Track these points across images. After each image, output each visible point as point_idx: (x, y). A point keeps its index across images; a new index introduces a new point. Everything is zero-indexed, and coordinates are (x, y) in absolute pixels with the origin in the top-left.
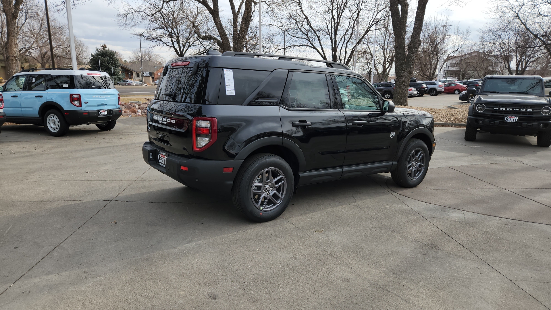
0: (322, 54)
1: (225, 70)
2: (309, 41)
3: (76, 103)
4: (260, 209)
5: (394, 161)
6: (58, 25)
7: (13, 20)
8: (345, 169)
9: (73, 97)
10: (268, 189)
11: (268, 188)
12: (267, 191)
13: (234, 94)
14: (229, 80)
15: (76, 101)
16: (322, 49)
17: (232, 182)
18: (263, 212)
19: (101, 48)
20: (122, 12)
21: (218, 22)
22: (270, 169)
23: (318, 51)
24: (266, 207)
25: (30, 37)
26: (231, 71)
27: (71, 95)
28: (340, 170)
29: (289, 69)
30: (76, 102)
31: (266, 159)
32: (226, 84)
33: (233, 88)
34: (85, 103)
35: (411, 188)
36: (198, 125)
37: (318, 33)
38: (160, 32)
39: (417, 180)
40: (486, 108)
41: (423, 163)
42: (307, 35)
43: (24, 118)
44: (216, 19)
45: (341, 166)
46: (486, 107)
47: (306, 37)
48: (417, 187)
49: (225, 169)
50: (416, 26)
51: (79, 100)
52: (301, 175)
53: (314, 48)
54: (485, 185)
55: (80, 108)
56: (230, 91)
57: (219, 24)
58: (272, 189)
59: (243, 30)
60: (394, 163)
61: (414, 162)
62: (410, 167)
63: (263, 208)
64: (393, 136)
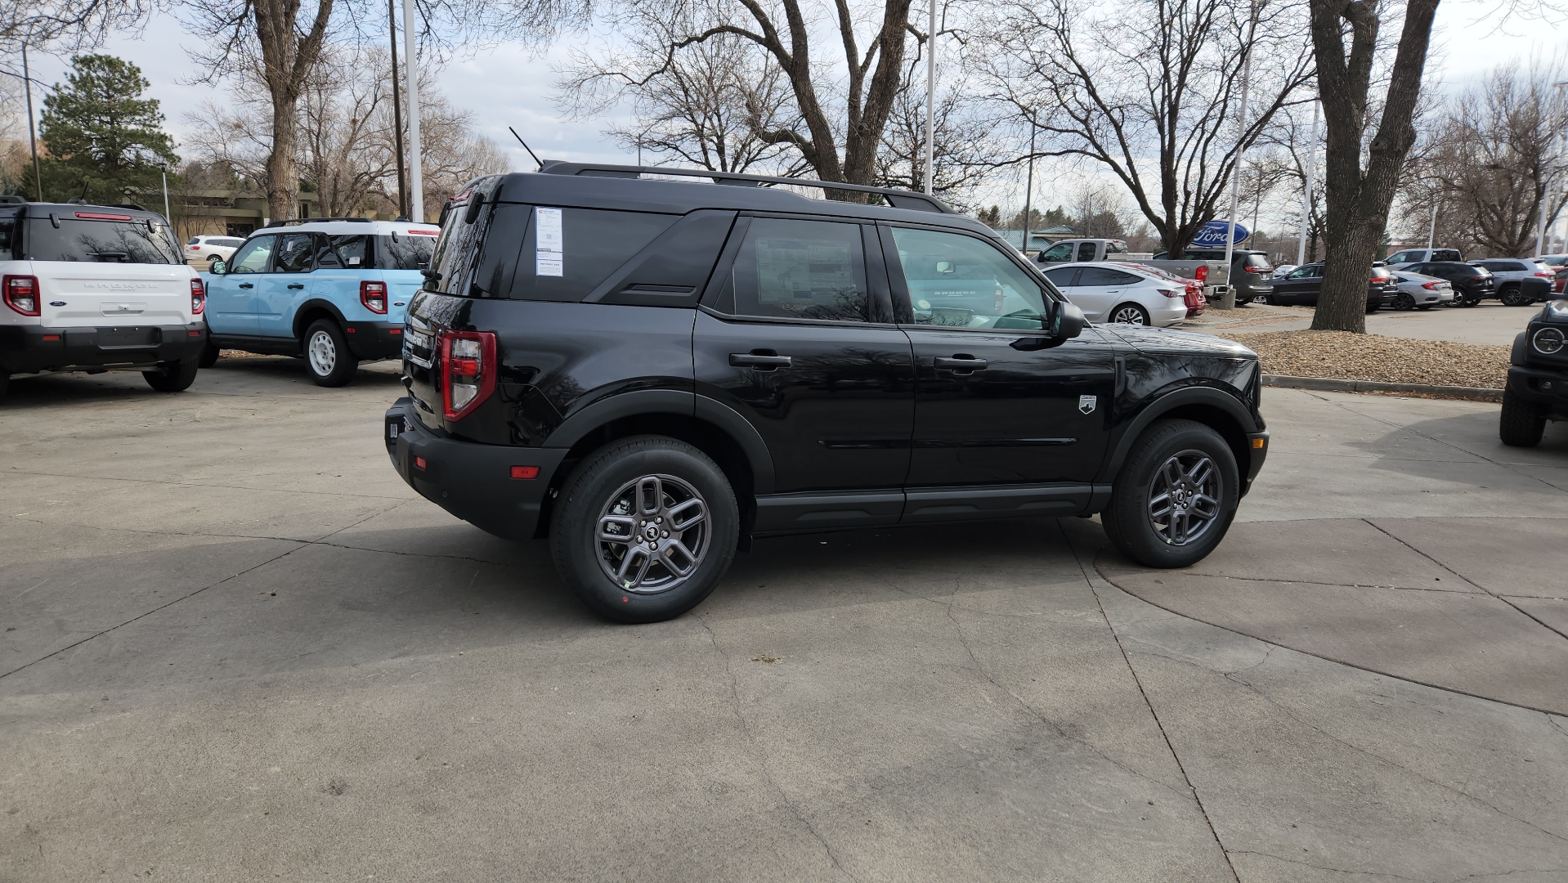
0: (1129, 175)
1: (538, 209)
2: (1091, 139)
3: (376, 304)
4: (624, 585)
5: (1100, 482)
6: (448, 114)
7: (287, 102)
8: (912, 496)
9: (368, 289)
10: (653, 534)
11: (653, 531)
12: (647, 537)
13: (560, 274)
14: (549, 236)
15: (375, 298)
16: (1130, 163)
17: (537, 507)
18: (632, 595)
21: (804, 94)
22: (658, 480)
23: (1116, 168)
24: (643, 583)
25: (384, 146)
26: (558, 212)
27: (364, 284)
28: (898, 496)
29: (739, 210)
30: (375, 302)
31: (641, 450)
32: (539, 245)
33: (560, 257)
34: (396, 304)
35: (1165, 570)
36: (456, 352)
37: (1116, 114)
39: (1188, 547)
40: (1564, 342)
41: (1215, 497)
42: (1085, 122)
43: (263, 339)
44: (801, 84)
45: (902, 487)
46: (1565, 339)
47: (1081, 127)
48: (1193, 567)
49: (516, 472)
50: (1398, 86)
51: (382, 296)
52: (761, 501)
53: (1106, 158)
54: (1437, 579)
55: (382, 318)
56: (550, 262)
57: (807, 98)
58: (665, 534)
59: (874, 114)
60: (1098, 489)
61: (1179, 491)
62: (1164, 504)
63: (633, 583)
64: (1091, 409)
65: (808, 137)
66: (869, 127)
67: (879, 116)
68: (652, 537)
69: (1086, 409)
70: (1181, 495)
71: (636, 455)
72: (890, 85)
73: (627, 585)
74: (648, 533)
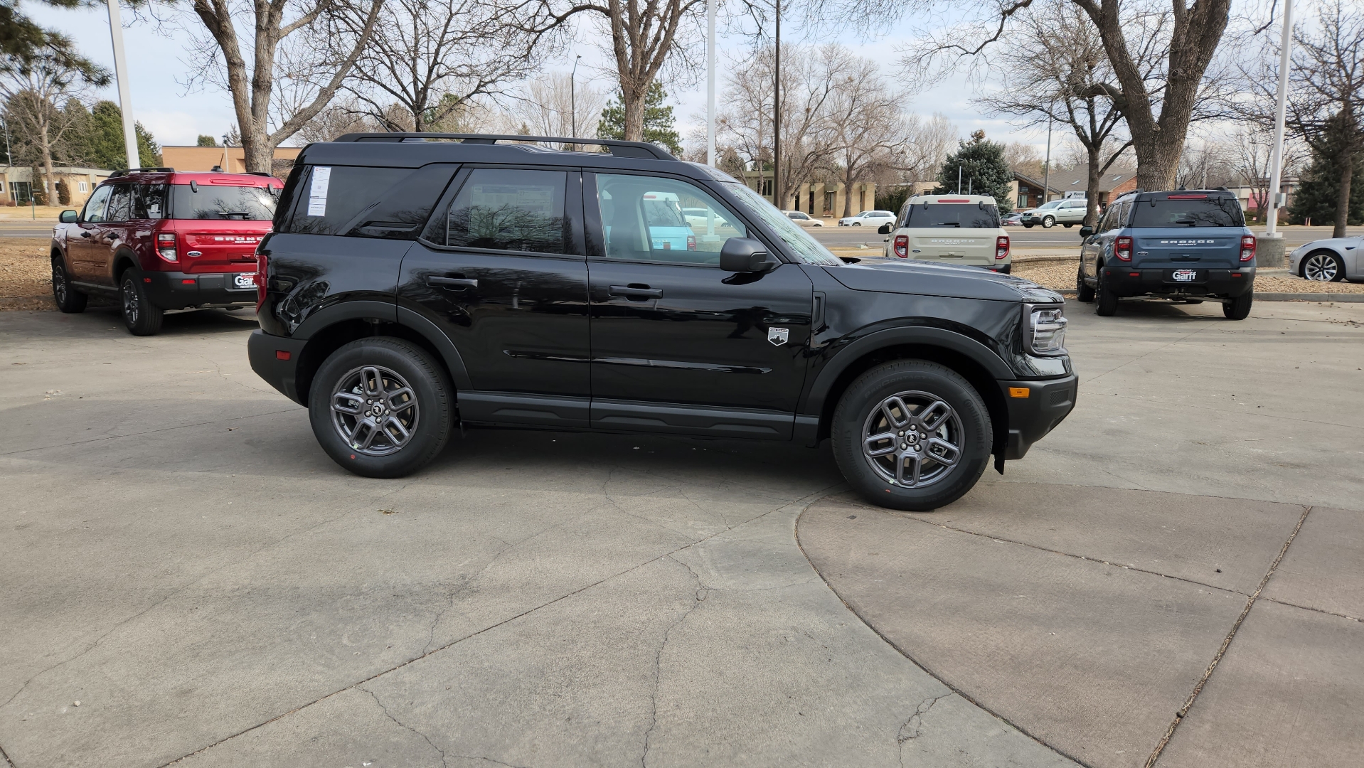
1: (316, 168)
4: (353, 445)
5: (803, 413)
8: (595, 405)
10: (377, 411)
11: (377, 409)
13: (323, 215)
14: (319, 188)
18: (358, 454)
19: (972, 139)
20: (911, 54)
21: (1112, 46)
22: (376, 370)
24: (366, 446)
25: (833, 128)
26: (329, 169)
28: (583, 404)
29: (463, 163)
32: (312, 194)
33: (324, 202)
38: (1051, 87)
39: (915, 490)
44: (1109, 36)
45: (592, 397)
49: (279, 355)
54: (1218, 572)
56: (318, 208)
57: (1116, 49)
58: (387, 412)
60: (801, 419)
61: (909, 433)
62: (889, 443)
63: (360, 446)
64: (783, 341)
65: (1116, 84)
66: (1185, 72)
67: (1198, 59)
68: (377, 413)
69: (777, 340)
70: (912, 437)
71: (357, 350)
72: (1215, 26)
73: (356, 446)
74: (374, 410)
